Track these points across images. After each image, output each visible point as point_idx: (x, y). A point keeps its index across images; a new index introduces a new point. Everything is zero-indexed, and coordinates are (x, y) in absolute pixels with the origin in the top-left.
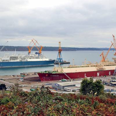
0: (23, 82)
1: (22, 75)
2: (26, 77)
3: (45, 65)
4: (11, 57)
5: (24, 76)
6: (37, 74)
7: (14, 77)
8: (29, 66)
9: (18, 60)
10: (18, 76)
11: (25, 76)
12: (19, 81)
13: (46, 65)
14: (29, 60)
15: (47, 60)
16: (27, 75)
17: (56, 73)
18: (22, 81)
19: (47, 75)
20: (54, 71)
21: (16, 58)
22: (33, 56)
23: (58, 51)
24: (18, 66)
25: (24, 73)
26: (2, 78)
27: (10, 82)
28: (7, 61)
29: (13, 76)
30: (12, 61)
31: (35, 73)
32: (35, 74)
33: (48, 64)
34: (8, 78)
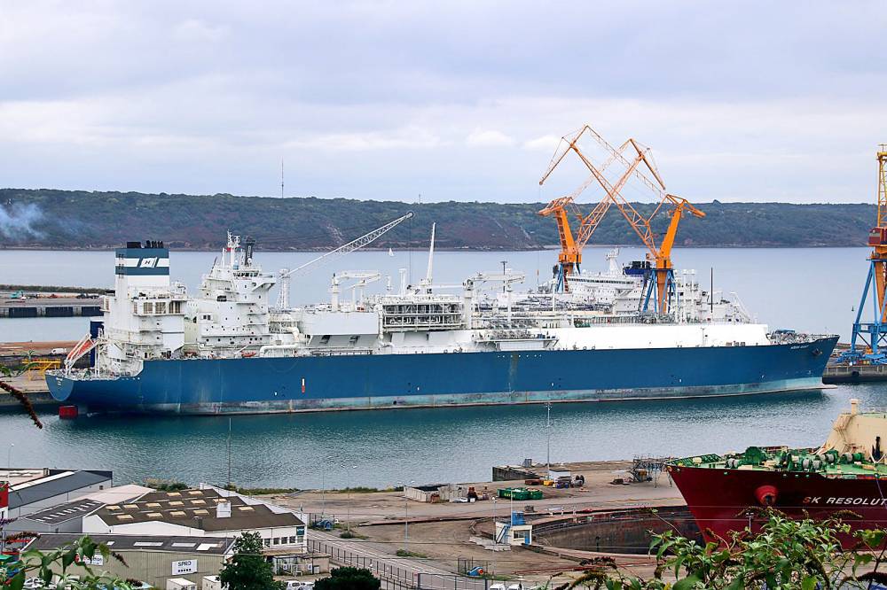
0: (532, 558)
1: (517, 486)
2: (551, 508)
3: (729, 390)
4: (394, 313)
5: (528, 497)
6: (663, 477)
7: (436, 500)
8: (571, 395)
9: (463, 341)
10: (472, 494)
11: (539, 496)
12: (485, 542)
13: (743, 389)
14: (569, 338)
15: (755, 335)
16: (564, 483)
17: (868, 470)
18: (519, 542)
19: (767, 491)
20: (840, 449)
21: (441, 317)
22: (606, 294)
23: (870, 251)
24: (459, 399)
25: (528, 462)
26: (329, 514)
27: (400, 554)
28: (359, 349)
29: (423, 496)
30: (403, 346)
31: (638, 463)
32: (641, 474)
33: (756, 381)
34: (378, 515)
